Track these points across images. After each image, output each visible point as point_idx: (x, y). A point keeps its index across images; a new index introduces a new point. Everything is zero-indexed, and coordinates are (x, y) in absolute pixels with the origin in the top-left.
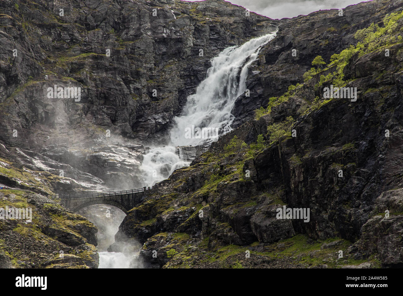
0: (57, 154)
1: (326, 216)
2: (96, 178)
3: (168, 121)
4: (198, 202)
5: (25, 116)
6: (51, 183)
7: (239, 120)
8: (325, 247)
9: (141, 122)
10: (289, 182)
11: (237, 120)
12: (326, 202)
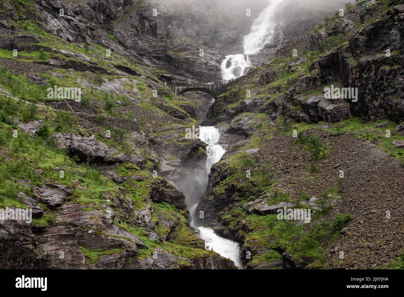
0: (159, 56)
1: (377, 104)
2: (187, 74)
3: (237, 36)
4: (272, 92)
5: (136, 28)
6: (156, 75)
7: (289, 38)
8: (377, 127)
9: (217, 36)
10: (348, 78)
11: (286, 38)
12: (377, 93)
